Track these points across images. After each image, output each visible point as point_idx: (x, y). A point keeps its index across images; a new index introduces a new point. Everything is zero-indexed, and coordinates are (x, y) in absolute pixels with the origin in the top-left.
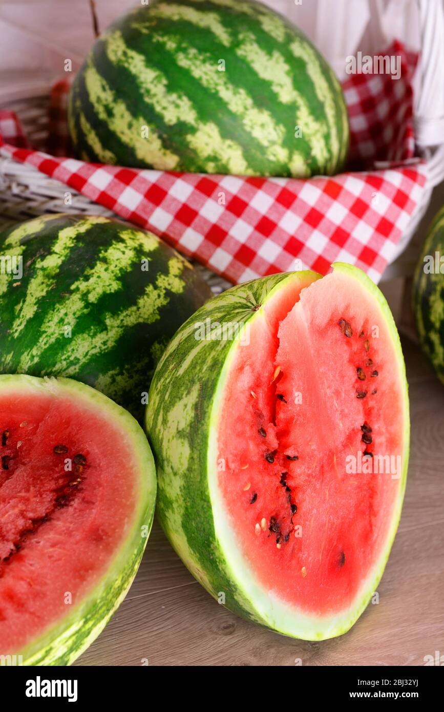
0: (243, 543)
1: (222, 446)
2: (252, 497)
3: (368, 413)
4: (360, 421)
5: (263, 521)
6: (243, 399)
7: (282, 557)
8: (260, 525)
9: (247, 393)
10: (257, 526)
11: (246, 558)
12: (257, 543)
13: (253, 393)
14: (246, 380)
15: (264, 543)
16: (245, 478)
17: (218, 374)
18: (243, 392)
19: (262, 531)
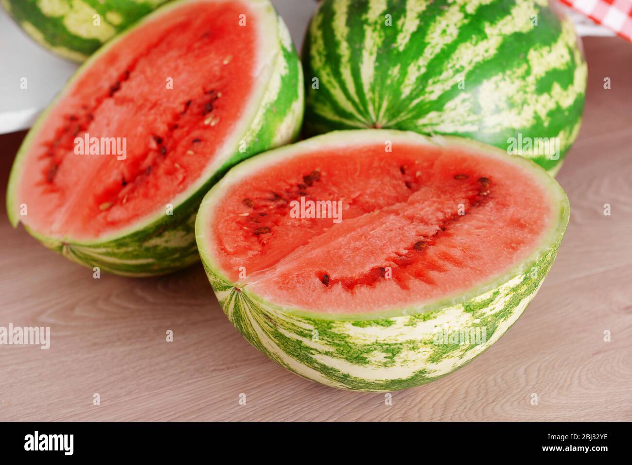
0: (230, 125)
1: (171, 196)
2: (196, 144)
3: (99, 101)
4: (109, 103)
5: (207, 122)
6: (131, 205)
7: (226, 86)
8: (211, 122)
9: (127, 205)
10: (213, 124)
11: (239, 114)
12: (224, 114)
13: (124, 201)
14: (117, 213)
15: (222, 107)
16: (185, 160)
17: (124, 238)
18: (127, 209)
19: (215, 117)
